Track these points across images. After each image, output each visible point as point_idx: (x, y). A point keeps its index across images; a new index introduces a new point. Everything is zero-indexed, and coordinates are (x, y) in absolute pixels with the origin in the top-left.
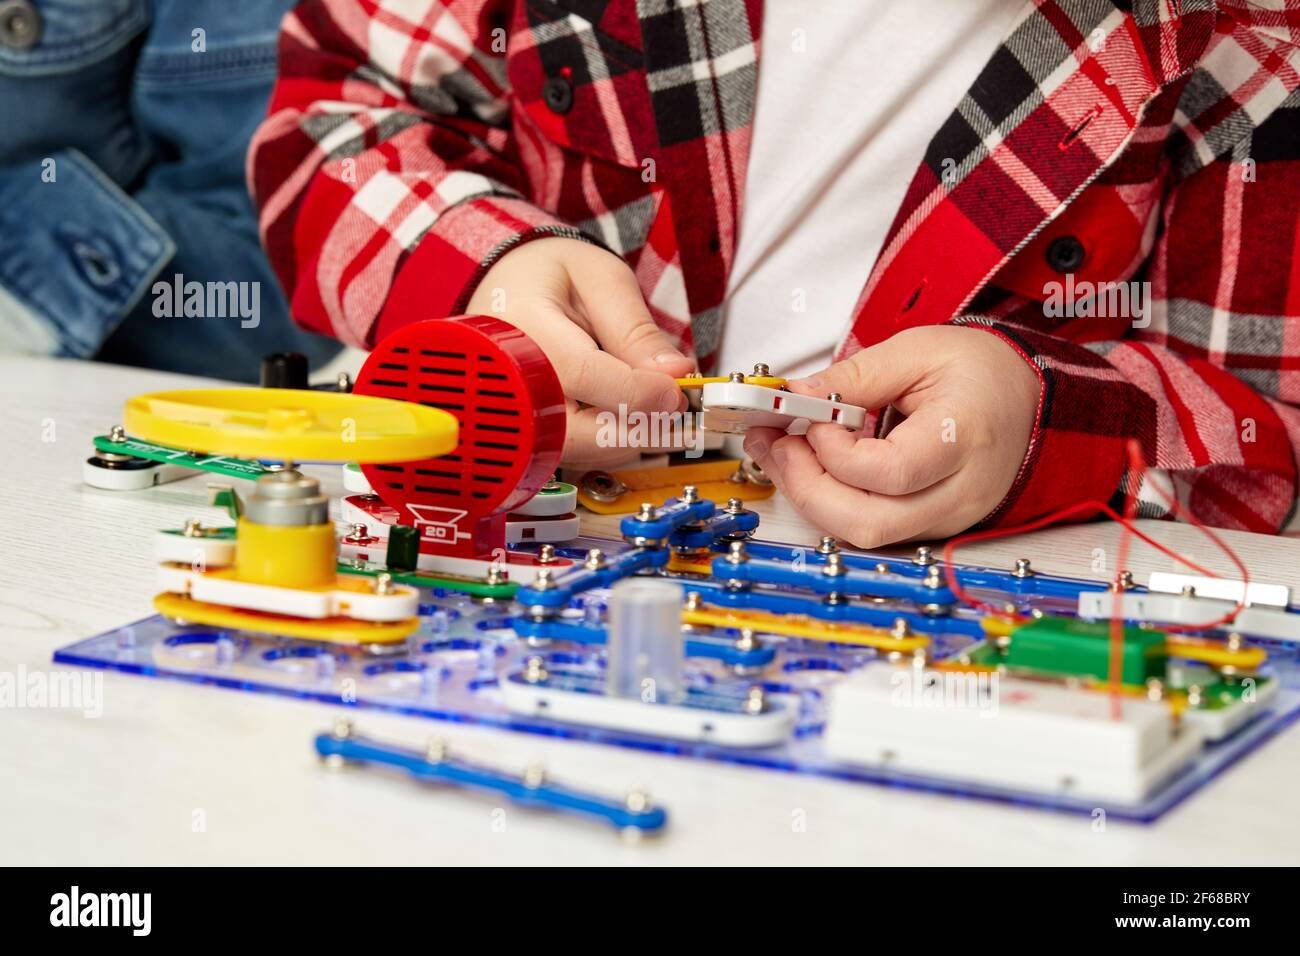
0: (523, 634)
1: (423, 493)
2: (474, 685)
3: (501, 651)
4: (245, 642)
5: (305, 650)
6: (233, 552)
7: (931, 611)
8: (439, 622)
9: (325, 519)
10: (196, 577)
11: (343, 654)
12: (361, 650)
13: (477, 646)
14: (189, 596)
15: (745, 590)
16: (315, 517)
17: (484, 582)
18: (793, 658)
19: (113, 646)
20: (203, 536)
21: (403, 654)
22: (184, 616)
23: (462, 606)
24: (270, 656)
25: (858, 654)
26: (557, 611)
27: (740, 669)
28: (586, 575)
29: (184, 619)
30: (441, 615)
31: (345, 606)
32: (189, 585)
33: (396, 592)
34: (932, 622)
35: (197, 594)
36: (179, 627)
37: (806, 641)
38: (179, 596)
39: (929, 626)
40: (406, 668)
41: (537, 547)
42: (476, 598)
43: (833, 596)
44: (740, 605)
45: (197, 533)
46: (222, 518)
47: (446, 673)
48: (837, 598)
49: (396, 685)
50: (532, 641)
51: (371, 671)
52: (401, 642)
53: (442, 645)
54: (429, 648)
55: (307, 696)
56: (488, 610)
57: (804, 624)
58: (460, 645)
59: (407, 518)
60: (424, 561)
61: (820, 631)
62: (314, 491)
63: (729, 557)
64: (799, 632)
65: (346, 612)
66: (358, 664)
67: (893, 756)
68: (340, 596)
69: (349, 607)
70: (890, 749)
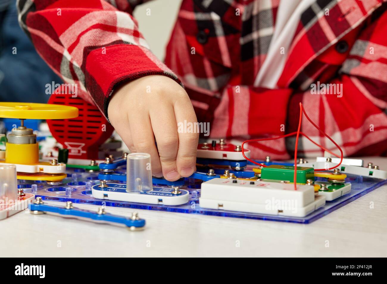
1: (70, 139)
2: (84, 193)
9: (35, 142)
16: (31, 141)
28: (123, 160)
42: (88, 171)
49: (58, 193)
52: (61, 181)
56: (91, 174)
59: (65, 147)
60: (71, 161)
66: (46, 188)
67: (222, 206)
68: (40, 166)
69: (42, 170)
70: (221, 204)
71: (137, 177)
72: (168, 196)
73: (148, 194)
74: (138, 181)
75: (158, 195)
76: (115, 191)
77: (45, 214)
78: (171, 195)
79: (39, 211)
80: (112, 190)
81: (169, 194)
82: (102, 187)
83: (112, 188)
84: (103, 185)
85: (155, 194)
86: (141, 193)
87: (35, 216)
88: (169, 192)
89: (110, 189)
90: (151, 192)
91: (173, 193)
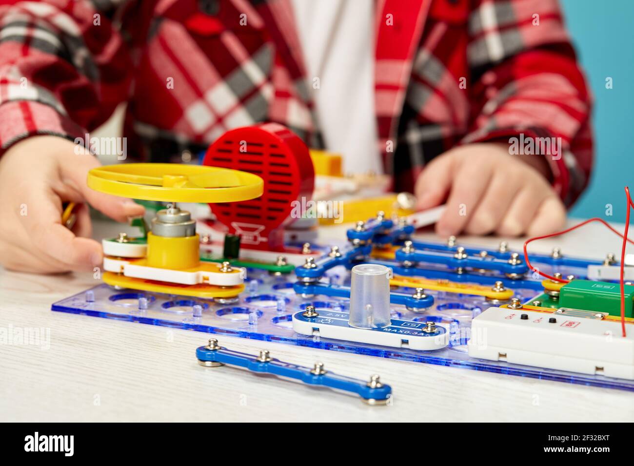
0: (298, 292)
1: (240, 217)
2: (276, 320)
3: (287, 301)
4: (153, 298)
5: (185, 302)
6: (145, 250)
7: (513, 277)
8: (254, 285)
9: (194, 233)
10: (126, 264)
11: (206, 303)
12: (213, 301)
13: (274, 299)
14: (122, 274)
15: (412, 267)
16: (189, 232)
17: (275, 264)
18: (442, 303)
19: (83, 301)
20: (128, 243)
21: (237, 303)
22: (119, 284)
23: (264, 277)
24: (167, 305)
25: (475, 300)
26: (317, 279)
27: (415, 309)
28: (331, 260)
29: (119, 286)
30: (254, 282)
31: (205, 279)
32: (123, 268)
33: (232, 271)
34: (513, 283)
35: (127, 273)
36: (117, 290)
37: (448, 294)
38: (116, 274)
39: (512, 284)
40: (239, 311)
41: (301, 245)
42: (271, 273)
43: (460, 269)
44: (411, 274)
45: (125, 241)
46: (137, 232)
47: (260, 313)
48: (462, 271)
49: (234, 320)
50: (304, 295)
51: (221, 313)
52: (236, 297)
53: (255, 298)
54: (249, 299)
55: (188, 327)
56: (278, 279)
57: (446, 284)
58: (265, 298)
59: (232, 230)
60: (243, 253)
61: (454, 288)
62: (188, 218)
63: (404, 250)
64: (443, 289)
65: (206, 282)
66: (213, 309)
67: (505, 356)
68: (204, 274)
69: (208, 279)
70: (503, 353)
71: (367, 304)
72: (416, 335)
73: (385, 331)
74: (368, 308)
75: (400, 333)
76: (331, 324)
77: (223, 365)
78: (423, 334)
79: (213, 361)
80: (326, 323)
81: (419, 332)
82: (308, 316)
83: (326, 319)
84: (310, 313)
85: (396, 331)
86: (374, 329)
87: (207, 370)
88: (417, 328)
89: (323, 320)
90: (388, 328)
91: (425, 330)
